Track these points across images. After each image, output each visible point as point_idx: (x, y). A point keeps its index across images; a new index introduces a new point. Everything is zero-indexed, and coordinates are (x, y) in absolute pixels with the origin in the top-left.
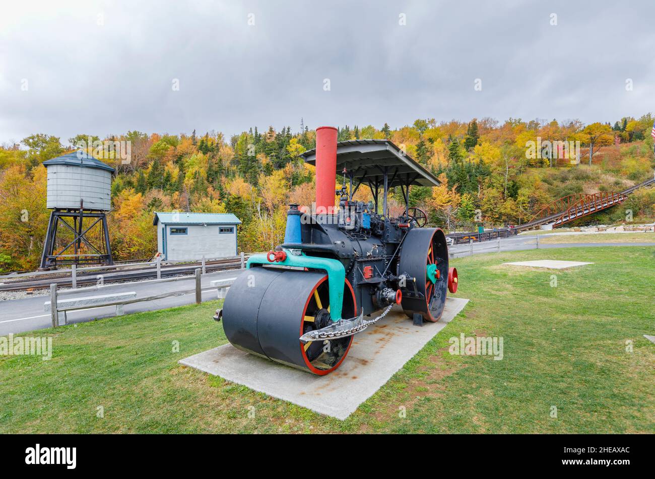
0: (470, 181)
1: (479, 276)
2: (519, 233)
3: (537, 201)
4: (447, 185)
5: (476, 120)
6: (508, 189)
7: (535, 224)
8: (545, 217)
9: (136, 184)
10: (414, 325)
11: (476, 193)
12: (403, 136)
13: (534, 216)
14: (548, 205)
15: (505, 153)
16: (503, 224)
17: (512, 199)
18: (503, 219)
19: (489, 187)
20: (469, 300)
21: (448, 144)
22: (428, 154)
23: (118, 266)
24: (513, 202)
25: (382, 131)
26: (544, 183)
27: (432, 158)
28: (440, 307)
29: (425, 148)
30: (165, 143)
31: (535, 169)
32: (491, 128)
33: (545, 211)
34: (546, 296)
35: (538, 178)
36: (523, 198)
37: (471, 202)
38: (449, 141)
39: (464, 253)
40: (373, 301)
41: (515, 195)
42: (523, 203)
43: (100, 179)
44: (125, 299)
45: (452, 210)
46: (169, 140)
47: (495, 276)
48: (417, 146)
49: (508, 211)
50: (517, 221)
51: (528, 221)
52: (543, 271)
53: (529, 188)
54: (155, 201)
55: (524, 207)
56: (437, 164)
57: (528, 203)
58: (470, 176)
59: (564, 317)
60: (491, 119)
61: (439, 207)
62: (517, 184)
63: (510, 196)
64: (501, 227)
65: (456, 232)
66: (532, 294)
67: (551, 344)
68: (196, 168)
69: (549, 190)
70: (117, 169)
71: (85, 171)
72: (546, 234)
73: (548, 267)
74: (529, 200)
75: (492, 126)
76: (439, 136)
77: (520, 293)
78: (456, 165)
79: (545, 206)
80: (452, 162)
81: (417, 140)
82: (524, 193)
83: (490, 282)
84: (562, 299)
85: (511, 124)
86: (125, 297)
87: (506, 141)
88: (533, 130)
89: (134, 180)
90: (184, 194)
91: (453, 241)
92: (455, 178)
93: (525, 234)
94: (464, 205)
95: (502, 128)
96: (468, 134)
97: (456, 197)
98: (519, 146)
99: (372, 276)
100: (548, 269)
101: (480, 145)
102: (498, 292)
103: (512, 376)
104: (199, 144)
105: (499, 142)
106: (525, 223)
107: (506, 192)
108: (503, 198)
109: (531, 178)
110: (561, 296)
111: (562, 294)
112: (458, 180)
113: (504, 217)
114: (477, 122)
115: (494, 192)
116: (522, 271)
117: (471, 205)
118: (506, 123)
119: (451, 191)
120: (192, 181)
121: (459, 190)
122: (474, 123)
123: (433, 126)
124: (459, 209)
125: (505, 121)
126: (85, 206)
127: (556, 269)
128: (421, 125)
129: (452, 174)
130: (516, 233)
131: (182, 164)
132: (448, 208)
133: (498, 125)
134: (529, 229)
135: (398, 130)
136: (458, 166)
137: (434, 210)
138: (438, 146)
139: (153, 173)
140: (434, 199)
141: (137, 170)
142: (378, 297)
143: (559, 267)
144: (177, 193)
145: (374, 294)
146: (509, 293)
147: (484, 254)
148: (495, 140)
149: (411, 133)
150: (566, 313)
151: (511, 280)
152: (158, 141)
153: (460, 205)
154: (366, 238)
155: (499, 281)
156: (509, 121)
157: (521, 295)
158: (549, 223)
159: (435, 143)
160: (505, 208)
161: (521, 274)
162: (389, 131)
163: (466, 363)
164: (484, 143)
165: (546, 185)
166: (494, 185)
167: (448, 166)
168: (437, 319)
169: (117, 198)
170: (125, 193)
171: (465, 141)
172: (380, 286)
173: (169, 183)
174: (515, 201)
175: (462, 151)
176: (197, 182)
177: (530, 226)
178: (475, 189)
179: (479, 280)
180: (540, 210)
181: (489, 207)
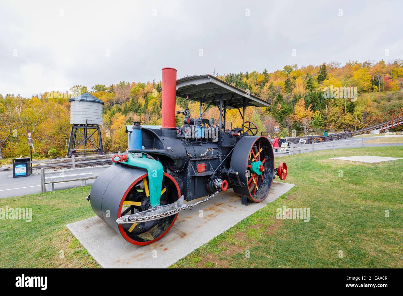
0: (321, 103)
1: (310, 167)
2: (354, 136)
3: (369, 114)
4: (304, 105)
5: (325, 63)
6: (347, 107)
7: (366, 130)
8: (375, 125)
9: (123, 110)
10: (242, 204)
11: (324, 110)
12: (276, 76)
13: (366, 125)
14: (376, 117)
15: (345, 84)
16: (343, 130)
17: (350, 113)
18: (343, 127)
19: (334, 106)
20: (295, 185)
21: (306, 80)
22: (292, 86)
23: (106, 155)
24: (351, 116)
25: (263, 74)
26: (374, 103)
27: (295, 89)
28: (266, 191)
29: (290, 83)
30: (139, 87)
31: (367, 93)
32: (336, 68)
33: (375, 121)
34: (356, 184)
35: (369, 99)
36: (358, 113)
37: (321, 116)
38: (306, 78)
39: (309, 150)
40: (207, 187)
41: (352, 110)
42: (358, 116)
43: (96, 108)
44: (86, 176)
45: (308, 121)
46: (141, 85)
47: (323, 167)
48: (285, 82)
49: (347, 121)
50: (353, 128)
51: (362, 128)
52: (359, 164)
53: (363, 106)
54: (130, 119)
55: (359, 118)
56: (298, 93)
57: (361, 116)
58: (320, 99)
59: (364, 202)
60: (336, 62)
61: (299, 120)
62: (354, 104)
63: (349, 112)
64: (342, 132)
65: (309, 136)
66: (346, 182)
67: (340, 228)
68: (154, 100)
69: (378, 107)
70: (114, 102)
71: (89, 103)
72: (374, 137)
73: (363, 162)
74: (362, 114)
75: (336, 66)
76: (300, 75)
77: (337, 181)
78: (311, 93)
79: (374, 118)
80: (308, 91)
81: (285, 78)
82: (359, 110)
83: (317, 171)
84: (368, 187)
85: (350, 64)
86: (86, 175)
87: (346, 76)
88: (366, 68)
89: (122, 108)
90: (147, 115)
91: (305, 142)
92: (310, 101)
93: (358, 137)
94: (316, 118)
95: (343, 68)
96: (320, 73)
97: (310, 113)
98: (355, 79)
99: (205, 170)
100: (363, 163)
101: (328, 79)
102: (320, 179)
103: (290, 259)
104: (156, 87)
105: (341, 77)
106: (360, 129)
107: (346, 109)
108: (344, 113)
109: (364, 99)
110: (368, 184)
111: (369, 183)
112: (312, 102)
113: (344, 126)
114: (326, 65)
115: (337, 109)
116: (343, 164)
117: (321, 118)
118: (347, 64)
119: (307, 109)
120: (152, 108)
121: (313, 109)
122: (324, 66)
123: (296, 69)
124: (312, 120)
125: (346, 63)
126: (88, 123)
127: (369, 163)
128: (288, 69)
129: (308, 98)
130: (352, 136)
131: (147, 98)
132: (305, 121)
133: (341, 66)
134: (362, 133)
135: (273, 73)
136: (312, 93)
137: (296, 121)
138: (299, 81)
139: (131, 104)
140: (296, 115)
141: (124, 103)
142: (210, 185)
143: (372, 162)
144: (143, 114)
145: (208, 183)
146: (328, 180)
147: (323, 150)
148: (338, 76)
149: (281, 74)
150: (366, 199)
151: (333, 171)
152: (135, 86)
153: (313, 118)
154: (201, 144)
155: (324, 171)
156: (349, 63)
157: (337, 183)
158: (377, 129)
159: (297, 79)
160: (345, 120)
161: (342, 166)
162: (267, 73)
163: (261, 241)
164: (330, 78)
165: (376, 104)
166: (337, 104)
167: (305, 94)
168: (262, 200)
169: (113, 118)
170: (117, 115)
171: (317, 77)
172: (212, 177)
173: (139, 109)
174: (352, 115)
175: (315, 84)
176: (154, 108)
177: (363, 131)
178: (324, 107)
179: (310, 170)
180: (371, 120)
181: (333, 119)
